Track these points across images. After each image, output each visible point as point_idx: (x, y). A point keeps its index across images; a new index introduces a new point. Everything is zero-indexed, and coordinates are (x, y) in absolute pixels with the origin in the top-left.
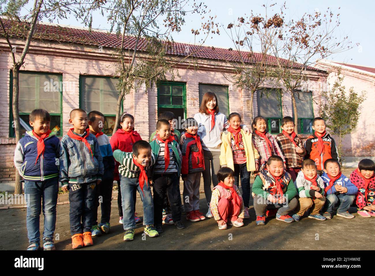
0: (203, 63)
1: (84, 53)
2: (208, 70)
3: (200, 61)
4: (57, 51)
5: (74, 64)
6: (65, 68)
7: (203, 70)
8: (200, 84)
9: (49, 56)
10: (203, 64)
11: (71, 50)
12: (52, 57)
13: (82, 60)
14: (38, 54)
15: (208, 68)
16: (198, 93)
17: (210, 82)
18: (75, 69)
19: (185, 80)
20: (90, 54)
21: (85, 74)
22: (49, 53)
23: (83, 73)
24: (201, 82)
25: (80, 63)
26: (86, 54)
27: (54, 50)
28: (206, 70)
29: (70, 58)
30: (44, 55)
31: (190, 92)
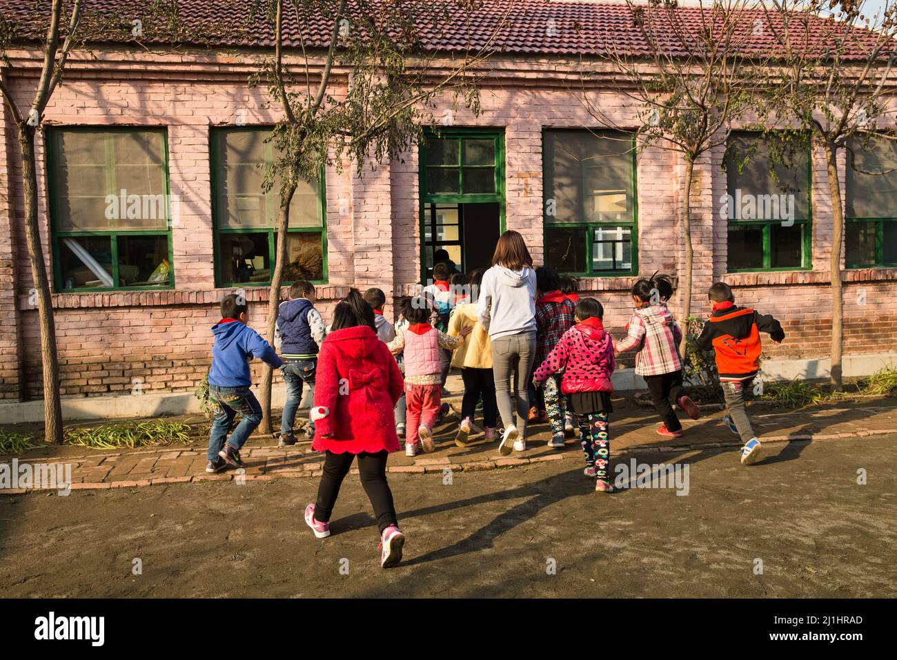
0: (553, 68)
1: (217, 69)
2: (572, 88)
3: (544, 64)
4: (150, 68)
5: (195, 98)
6: (175, 112)
7: (554, 89)
8: (547, 131)
9: (133, 83)
10: (554, 72)
11: (183, 63)
12: (140, 84)
13: (216, 87)
14: (105, 80)
15: (572, 81)
16: (540, 156)
17: (578, 123)
18: (197, 112)
19: (500, 123)
20: (231, 69)
21: (222, 123)
22: (131, 76)
23: (218, 122)
24: (548, 122)
25: (208, 96)
26: (223, 69)
27: (141, 67)
28: (564, 89)
29: (185, 85)
30: (121, 81)
31: (515, 155)
